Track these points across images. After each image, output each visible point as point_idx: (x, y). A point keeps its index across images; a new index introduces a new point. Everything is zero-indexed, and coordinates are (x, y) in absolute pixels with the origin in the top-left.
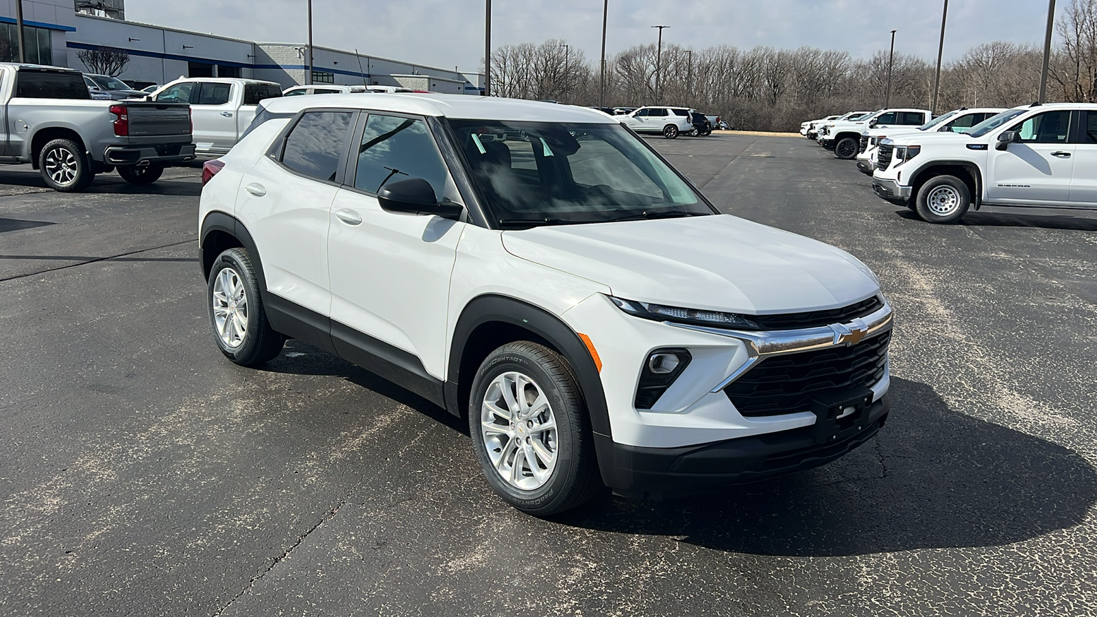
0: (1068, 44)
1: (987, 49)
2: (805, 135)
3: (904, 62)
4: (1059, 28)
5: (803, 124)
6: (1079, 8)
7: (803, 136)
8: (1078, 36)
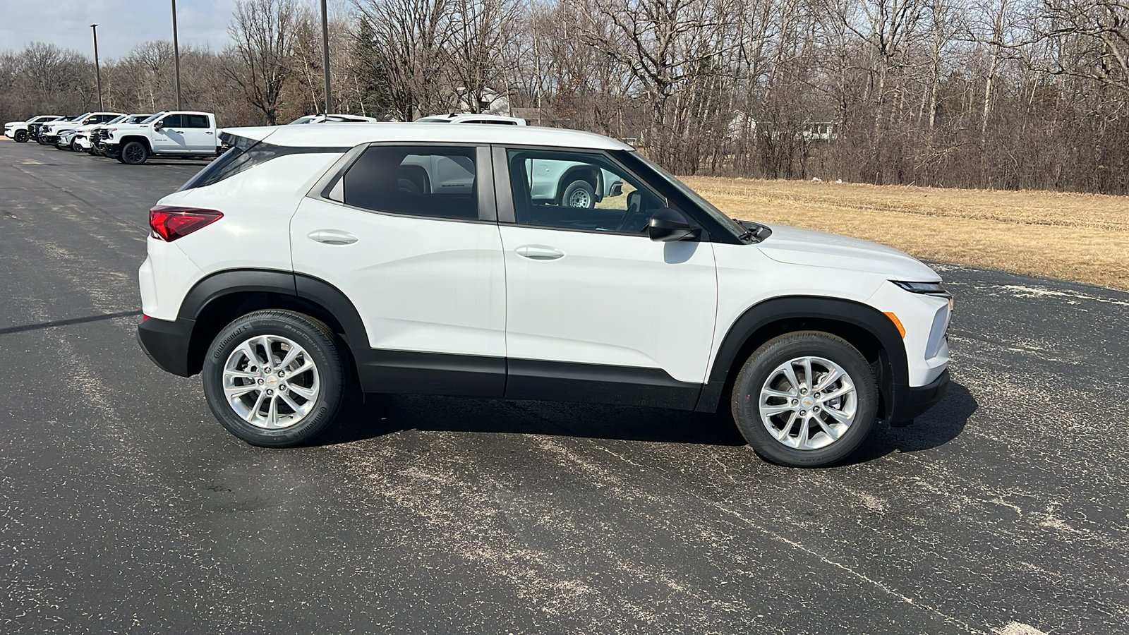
0: (241, 48)
1: (151, 46)
2: (11, 138)
3: (61, 56)
4: (230, 32)
5: (6, 125)
6: (245, 14)
7: (9, 139)
8: (248, 41)
